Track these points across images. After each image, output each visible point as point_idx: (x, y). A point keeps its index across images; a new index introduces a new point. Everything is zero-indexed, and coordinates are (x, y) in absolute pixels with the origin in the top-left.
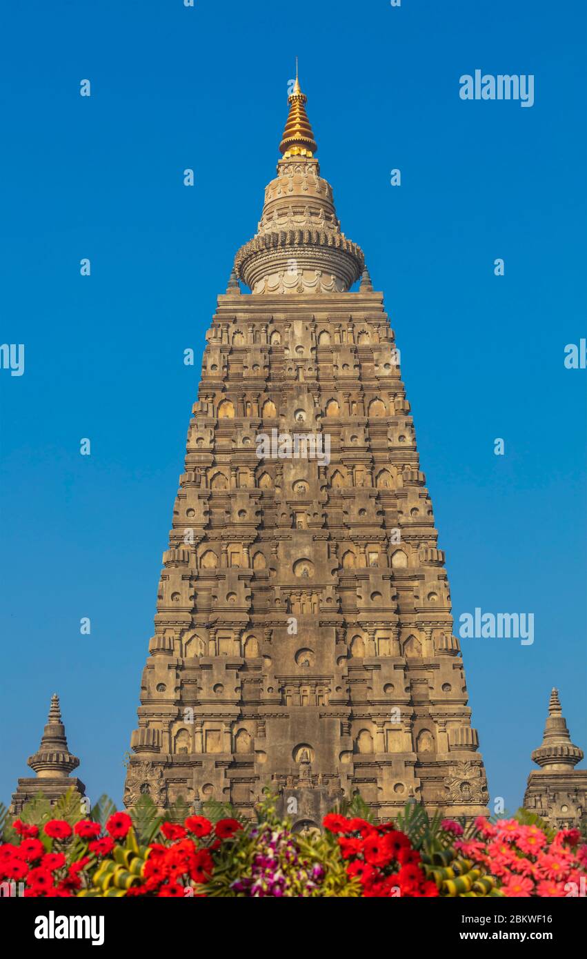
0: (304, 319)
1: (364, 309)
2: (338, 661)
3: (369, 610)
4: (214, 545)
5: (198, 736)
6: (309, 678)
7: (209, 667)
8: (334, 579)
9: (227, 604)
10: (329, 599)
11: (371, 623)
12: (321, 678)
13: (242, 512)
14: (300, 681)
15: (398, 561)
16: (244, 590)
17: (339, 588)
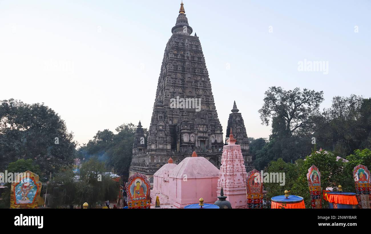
0: (187, 39)
1: (196, 39)
3: (199, 86)
4: (175, 73)
9: (178, 83)
10: (194, 84)
11: (200, 88)
15: (203, 79)
16: (180, 81)
17: (195, 82)
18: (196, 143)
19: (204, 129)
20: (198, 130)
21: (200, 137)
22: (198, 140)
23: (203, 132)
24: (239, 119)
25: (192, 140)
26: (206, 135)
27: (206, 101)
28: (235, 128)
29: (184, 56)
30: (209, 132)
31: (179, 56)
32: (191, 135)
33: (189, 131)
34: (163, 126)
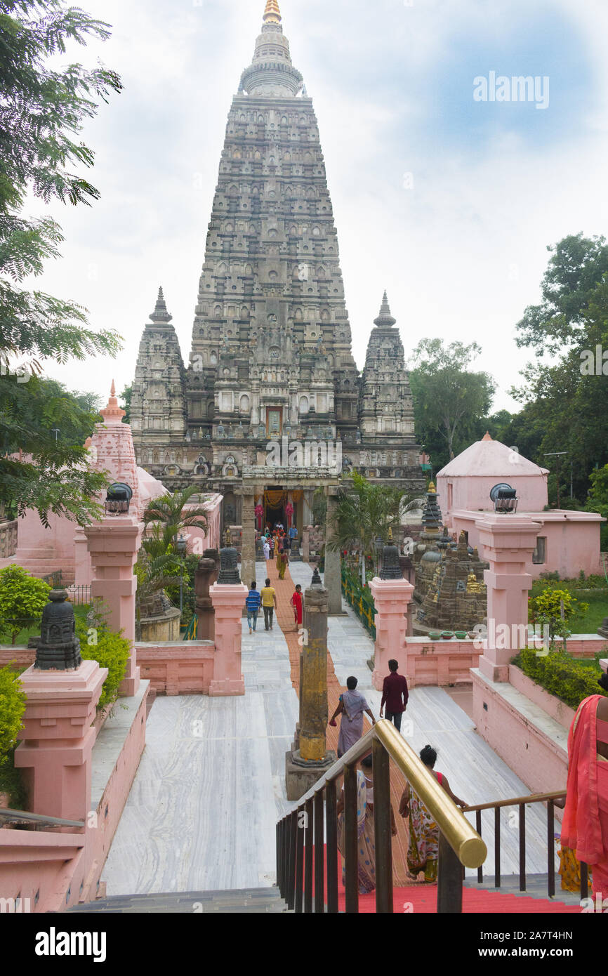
0: (275, 110)
1: (303, 106)
2: (288, 278)
3: (302, 254)
4: (232, 221)
5: (225, 309)
6: (274, 284)
7: (230, 278)
8: (286, 239)
9: (238, 249)
10: (285, 249)
11: (303, 260)
12: (279, 284)
13: (245, 205)
14: (271, 286)
15: (316, 232)
16: (245, 243)
17: (288, 244)
18: (255, 414)
19: (279, 375)
20: (260, 380)
21: (265, 400)
22: (259, 408)
23: (276, 386)
24: (390, 346)
25: (244, 407)
26: (282, 394)
27: (319, 297)
28: (373, 373)
29: (261, 164)
30: (292, 385)
31: (247, 166)
32: (242, 393)
33: (236, 383)
34: (162, 371)
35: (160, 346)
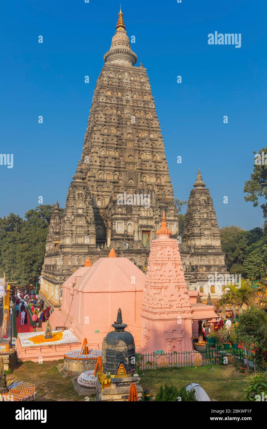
0: (128, 72)
1: (142, 72)
2: (138, 159)
3: (145, 147)
4: (107, 127)
5: (105, 175)
6: (131, 162)
7: (107, 158)
8: (137, 139)
9: (111, 142)
10: (136, 143)
11: (146, 151)
12: (134, 163)
13: (114, 119)
14: (129, 163)
15: (152, 136)
16: (115, 139)
17: (138, 141)
18: (136, 234)
19: (148, 213)
20: (139, 215)
21: (141, 226)
22: (138, 231)
23: (147, 218)
24: (206, 198)
25: (130, 230)
26: (152, 223)
27: (155, 171)
28: (198, 212)
29: (122, 99)
30: (156, 218)
31: (114, 99)
32: (128, 223)
33: (125, 216)
34: (83, 209)
35: (82, 194)
